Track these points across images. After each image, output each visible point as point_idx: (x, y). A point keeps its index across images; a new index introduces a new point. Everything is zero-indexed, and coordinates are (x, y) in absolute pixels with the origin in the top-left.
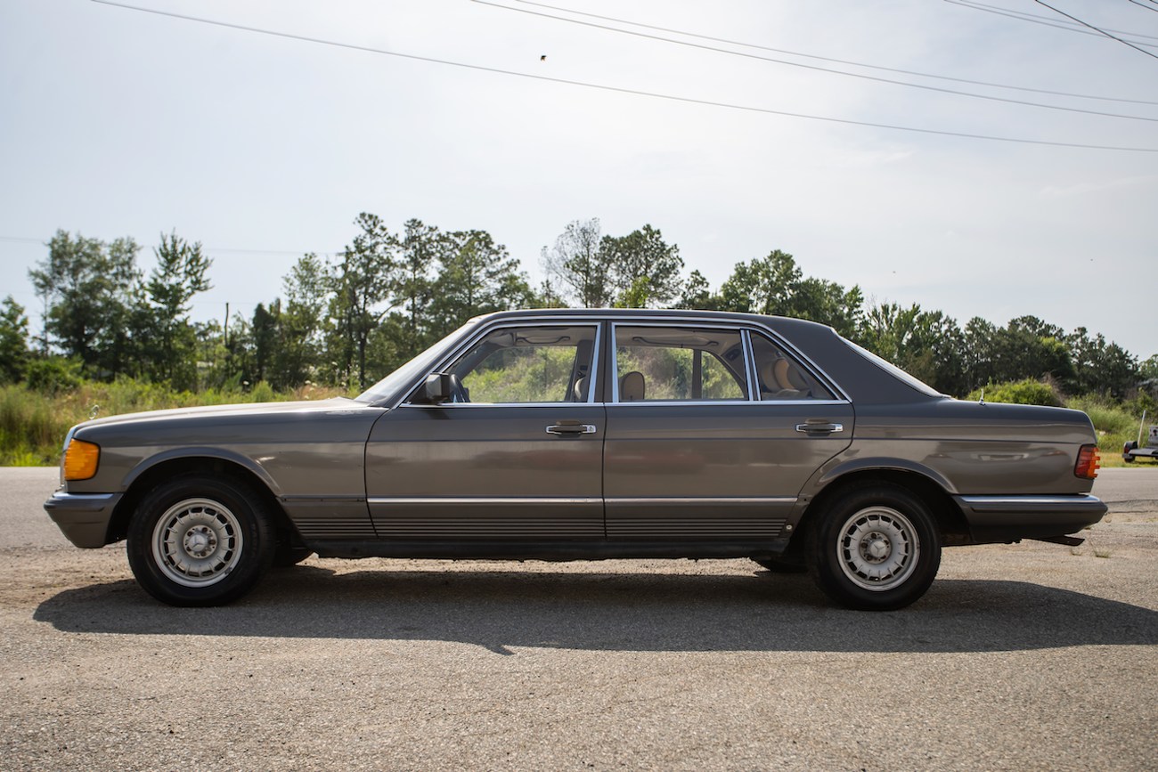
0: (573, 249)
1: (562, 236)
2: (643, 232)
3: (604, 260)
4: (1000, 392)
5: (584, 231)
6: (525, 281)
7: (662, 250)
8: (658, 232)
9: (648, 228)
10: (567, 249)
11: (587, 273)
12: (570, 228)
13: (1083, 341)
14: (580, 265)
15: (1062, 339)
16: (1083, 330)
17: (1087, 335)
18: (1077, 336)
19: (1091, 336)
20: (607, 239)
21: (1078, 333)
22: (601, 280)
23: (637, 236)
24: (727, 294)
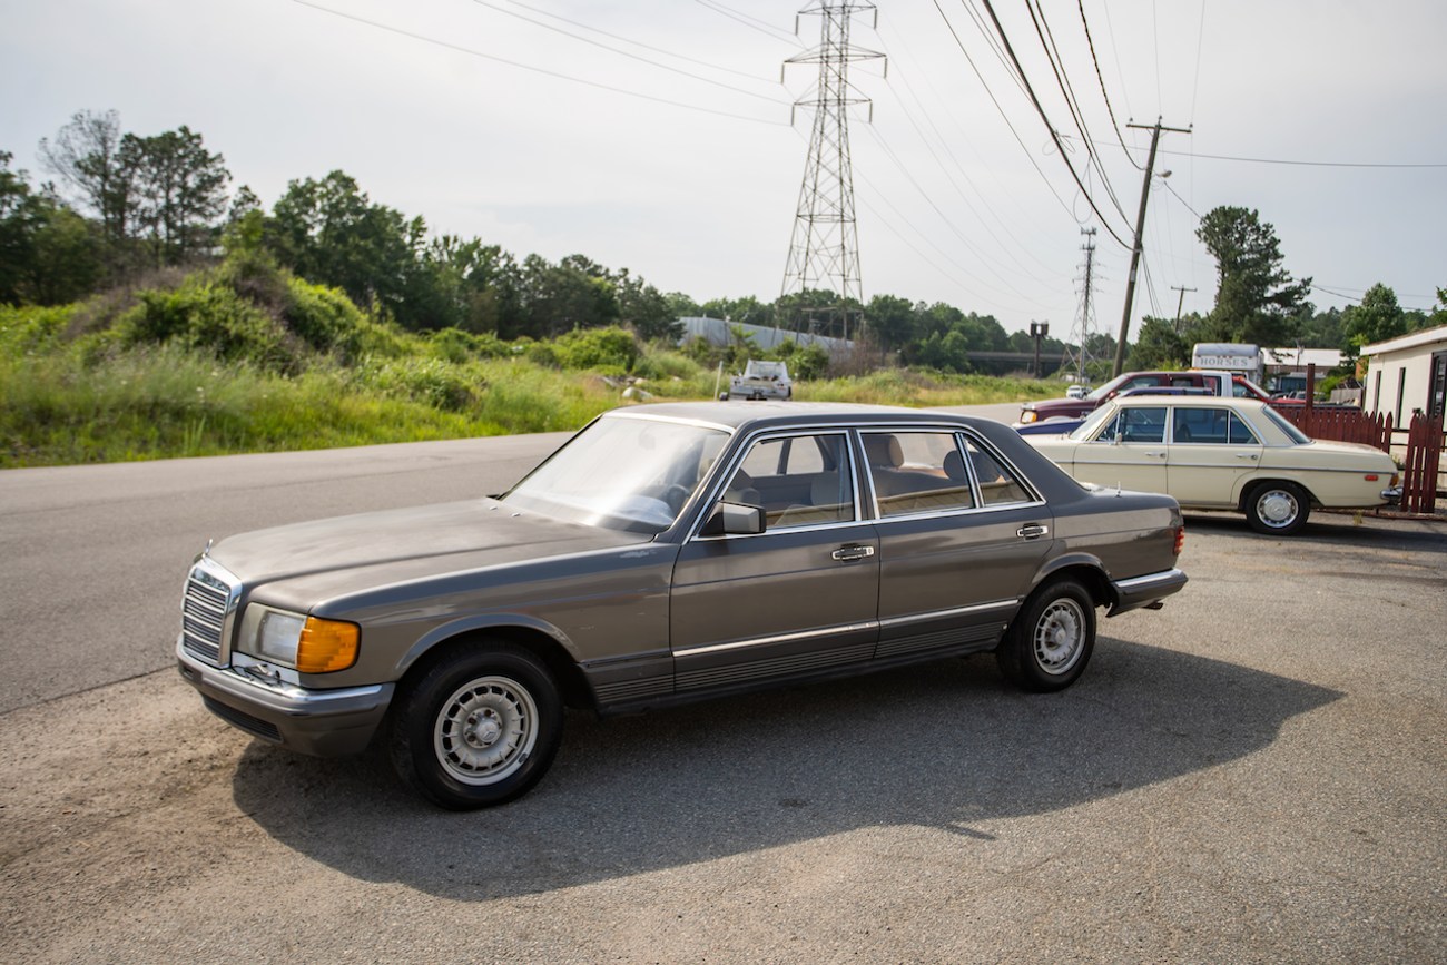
0: (84, 148)
1: (67, 127)
2: (179, 135)
3: (127, 164)
4: (587, 338)
5: (99, 125)
6: (26, 181)
7: (203, 159)
8: (198, 137)
9: (185, 130)
10: (75, 143)
11: (105, 177)
12: (78, 118)
13: (626, 281)
14: (94, 166)
15: (609, 278)
16: (626, 271)
17: (628, 276)
18: (621, 277)
19: (632, 278)
20: (129, 138)
21: (622, 273)
22: (125, 187)
23: (169, 139)
24: (280, 215)
